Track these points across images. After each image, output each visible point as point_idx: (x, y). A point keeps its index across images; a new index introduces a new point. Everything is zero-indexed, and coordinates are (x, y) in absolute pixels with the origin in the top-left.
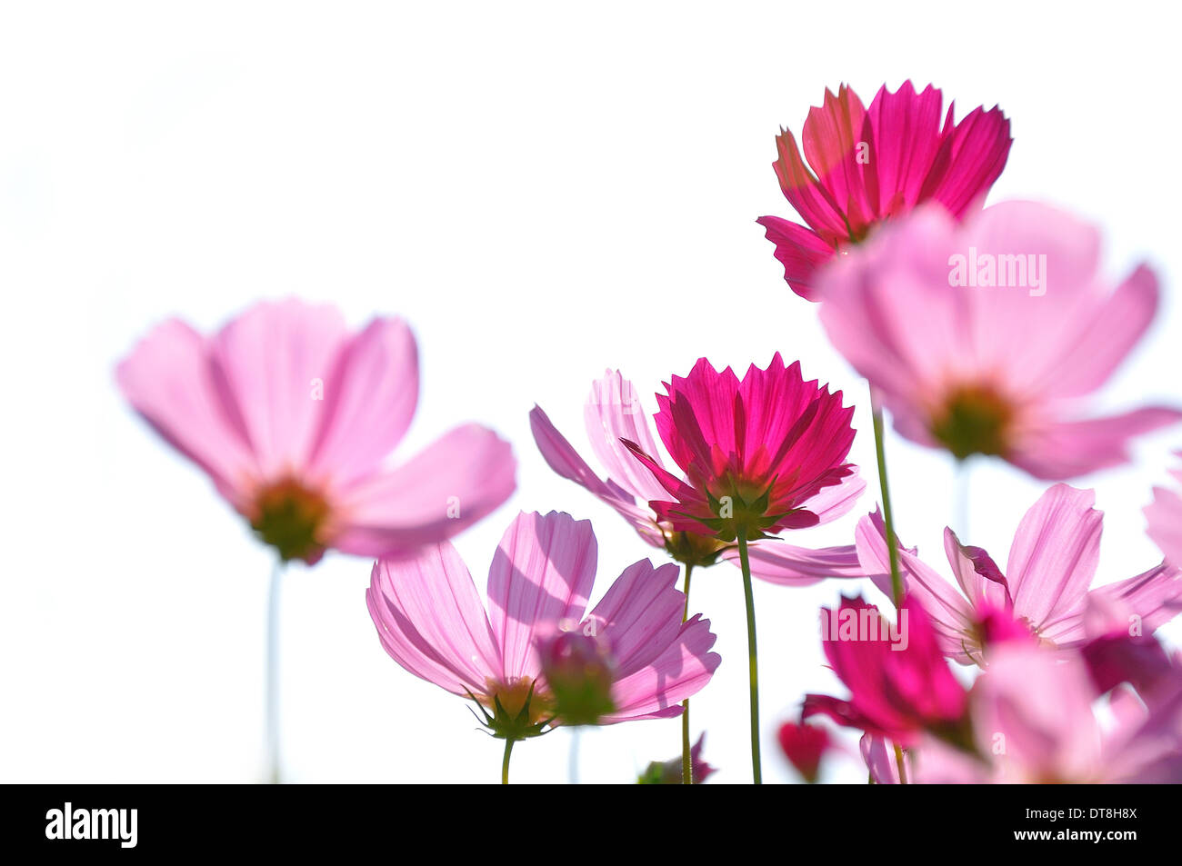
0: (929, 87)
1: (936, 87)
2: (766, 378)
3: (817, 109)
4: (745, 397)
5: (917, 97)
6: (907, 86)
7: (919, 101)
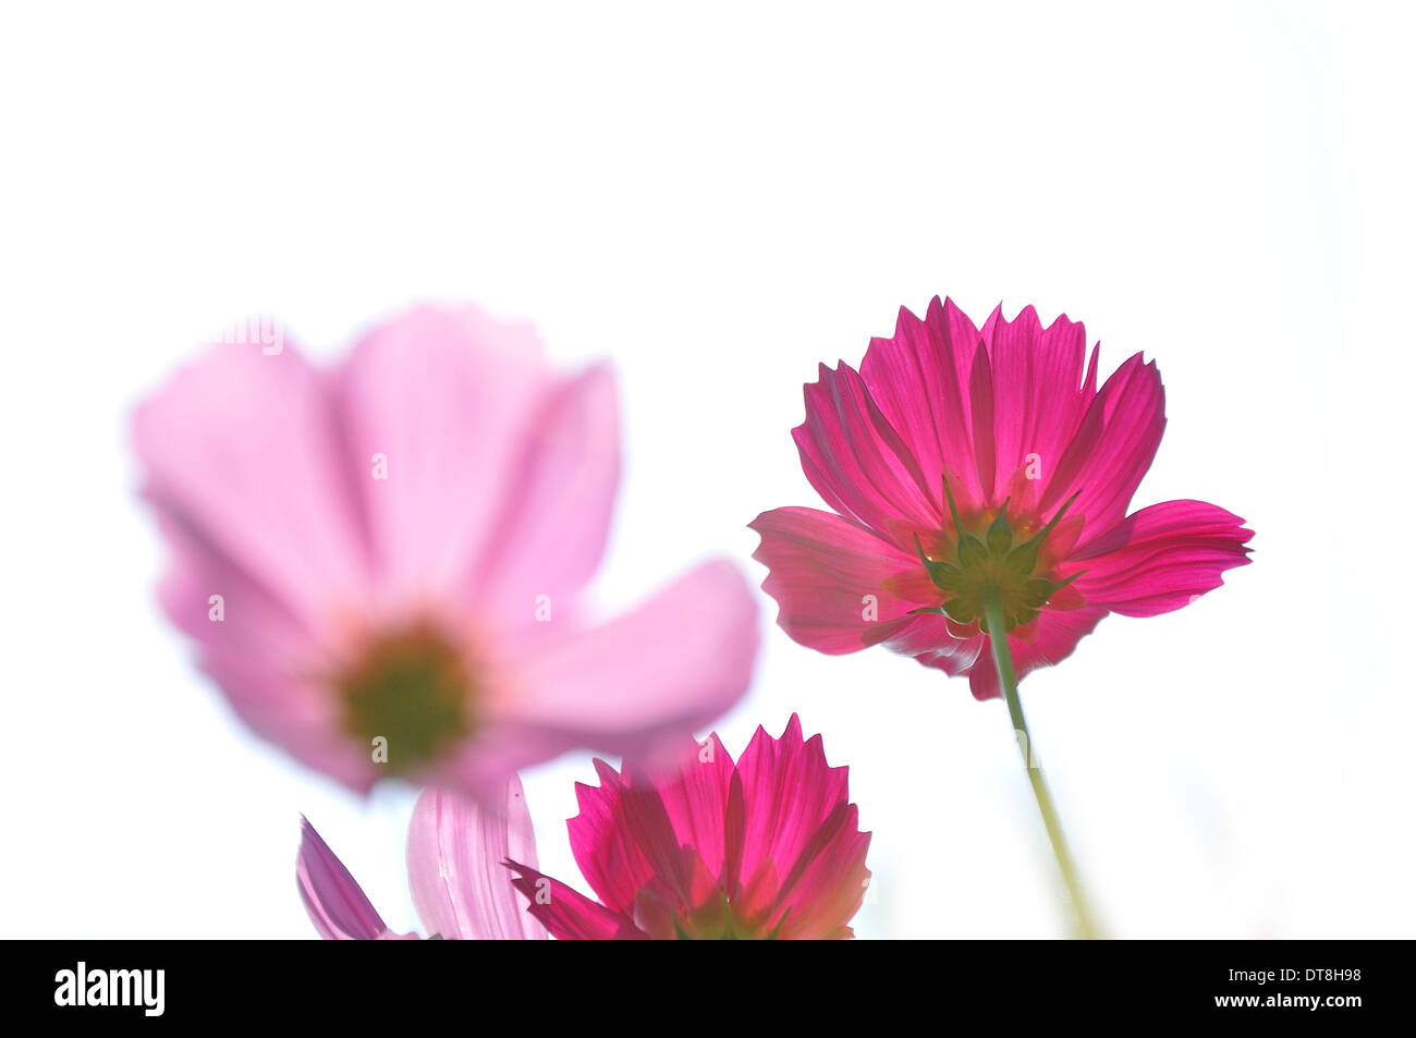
0: (1063, 319)
1: (1073, 319)
2: (777, 750)
3: (883, 341)
4: (747, 778)
5: (1043, 332)
6: (1029, 314)
7: (1044, 340)
